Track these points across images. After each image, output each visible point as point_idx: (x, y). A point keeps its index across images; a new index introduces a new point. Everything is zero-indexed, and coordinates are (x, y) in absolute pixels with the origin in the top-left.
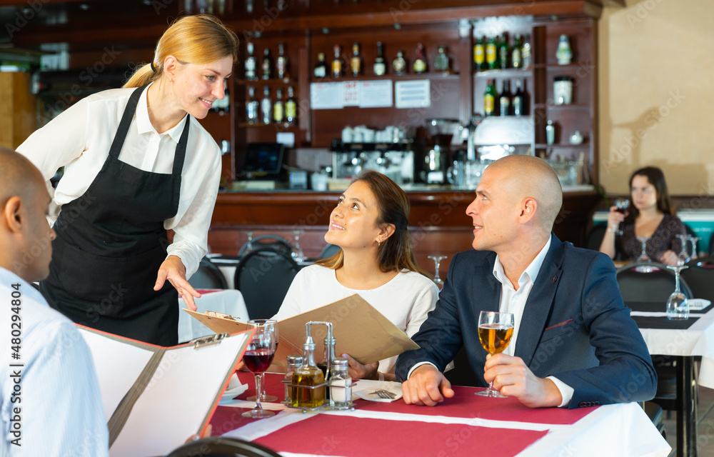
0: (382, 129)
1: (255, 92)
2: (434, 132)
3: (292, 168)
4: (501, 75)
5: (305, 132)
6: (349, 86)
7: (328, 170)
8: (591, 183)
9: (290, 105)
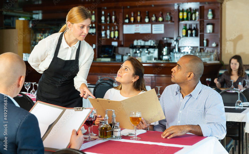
0: (148, 41)
1: (104, 28)
2: (165, 42)
3: (117, 54)
4: (189, 23)
5: (121, 41)
6: (137, 26)
7: (129, 54)
8: (219, 60)
9: (116, 32)
